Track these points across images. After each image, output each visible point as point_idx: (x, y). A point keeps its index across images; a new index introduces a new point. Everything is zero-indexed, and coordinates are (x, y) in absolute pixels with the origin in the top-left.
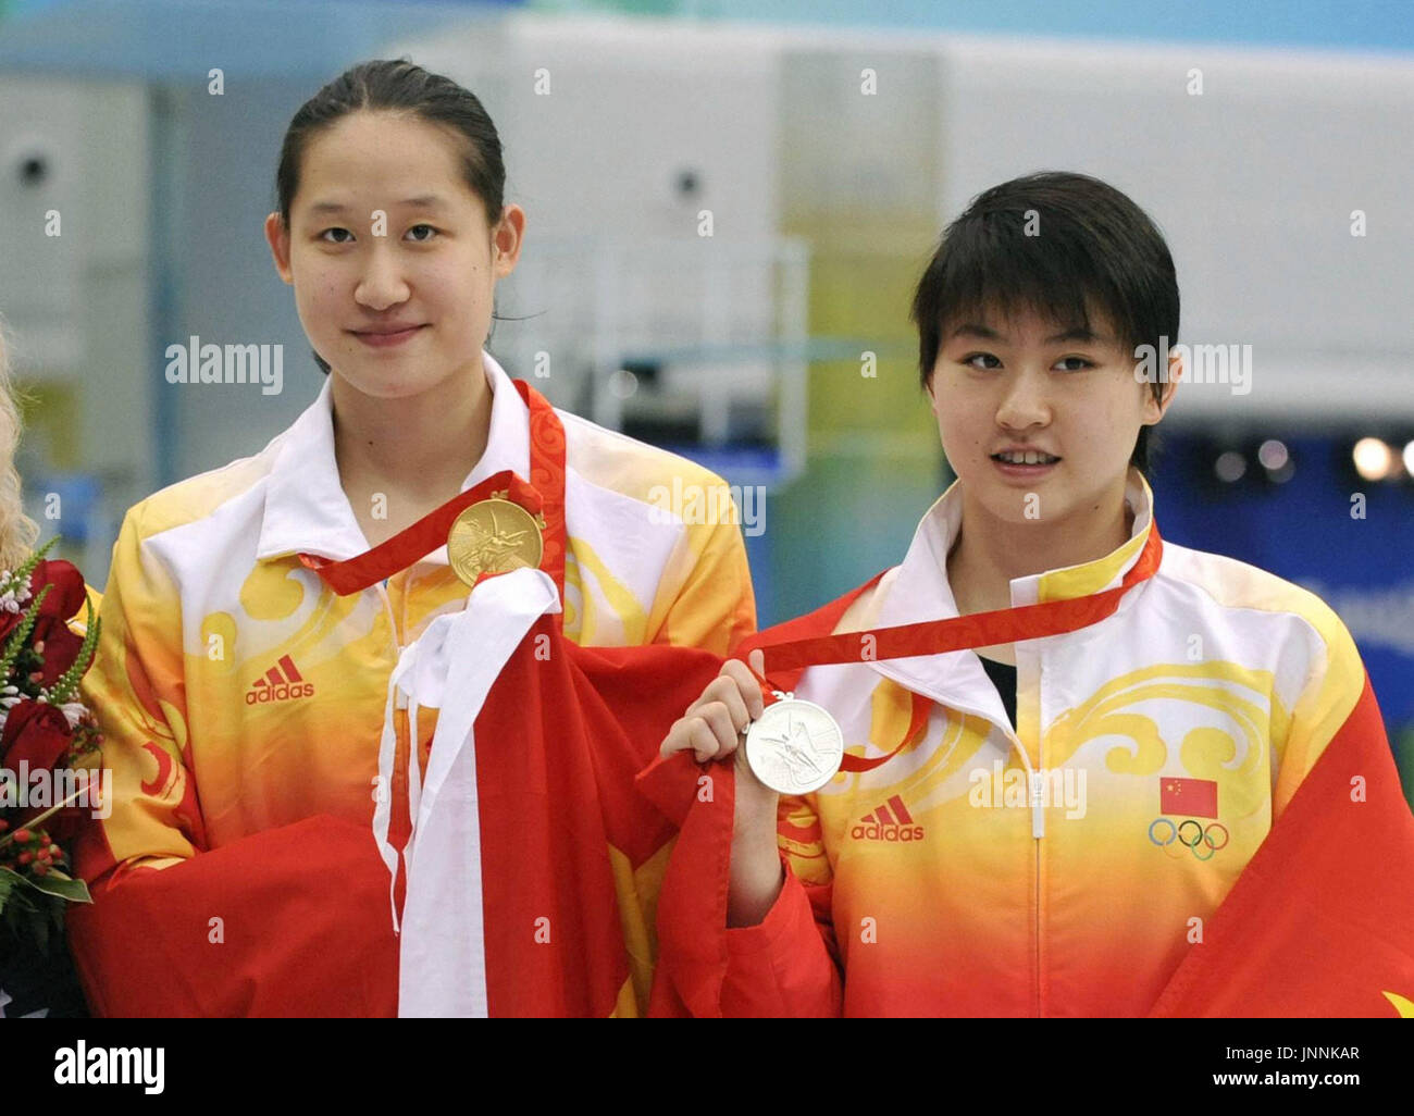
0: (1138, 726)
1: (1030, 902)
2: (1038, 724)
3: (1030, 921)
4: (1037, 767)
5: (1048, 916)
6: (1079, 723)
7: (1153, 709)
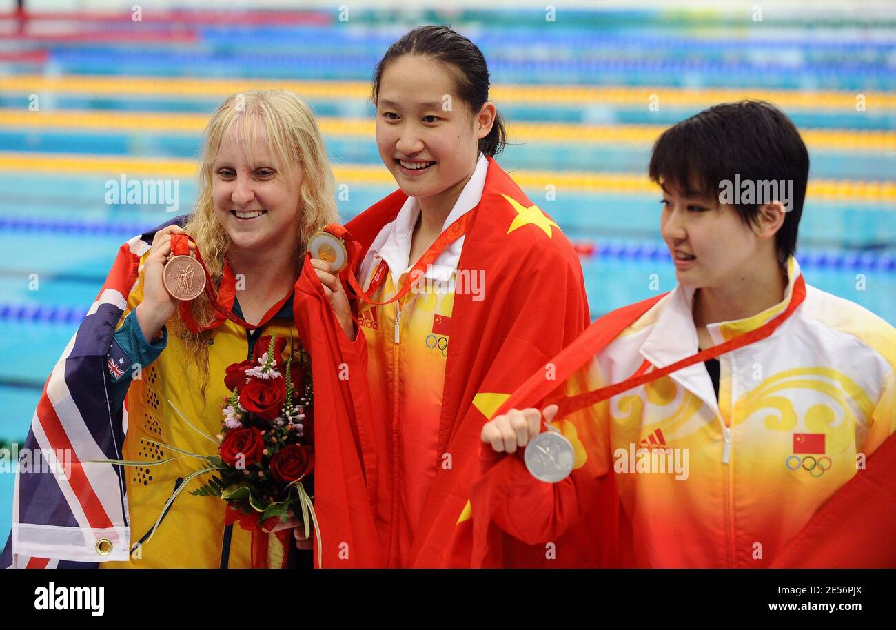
0: (781, 403)
1: (725, 495)
2: (730, 400)
3: (725, 505)
4: (728, 426)
5: (734, 502)
6: (753, 400)
7: (790, 394)
